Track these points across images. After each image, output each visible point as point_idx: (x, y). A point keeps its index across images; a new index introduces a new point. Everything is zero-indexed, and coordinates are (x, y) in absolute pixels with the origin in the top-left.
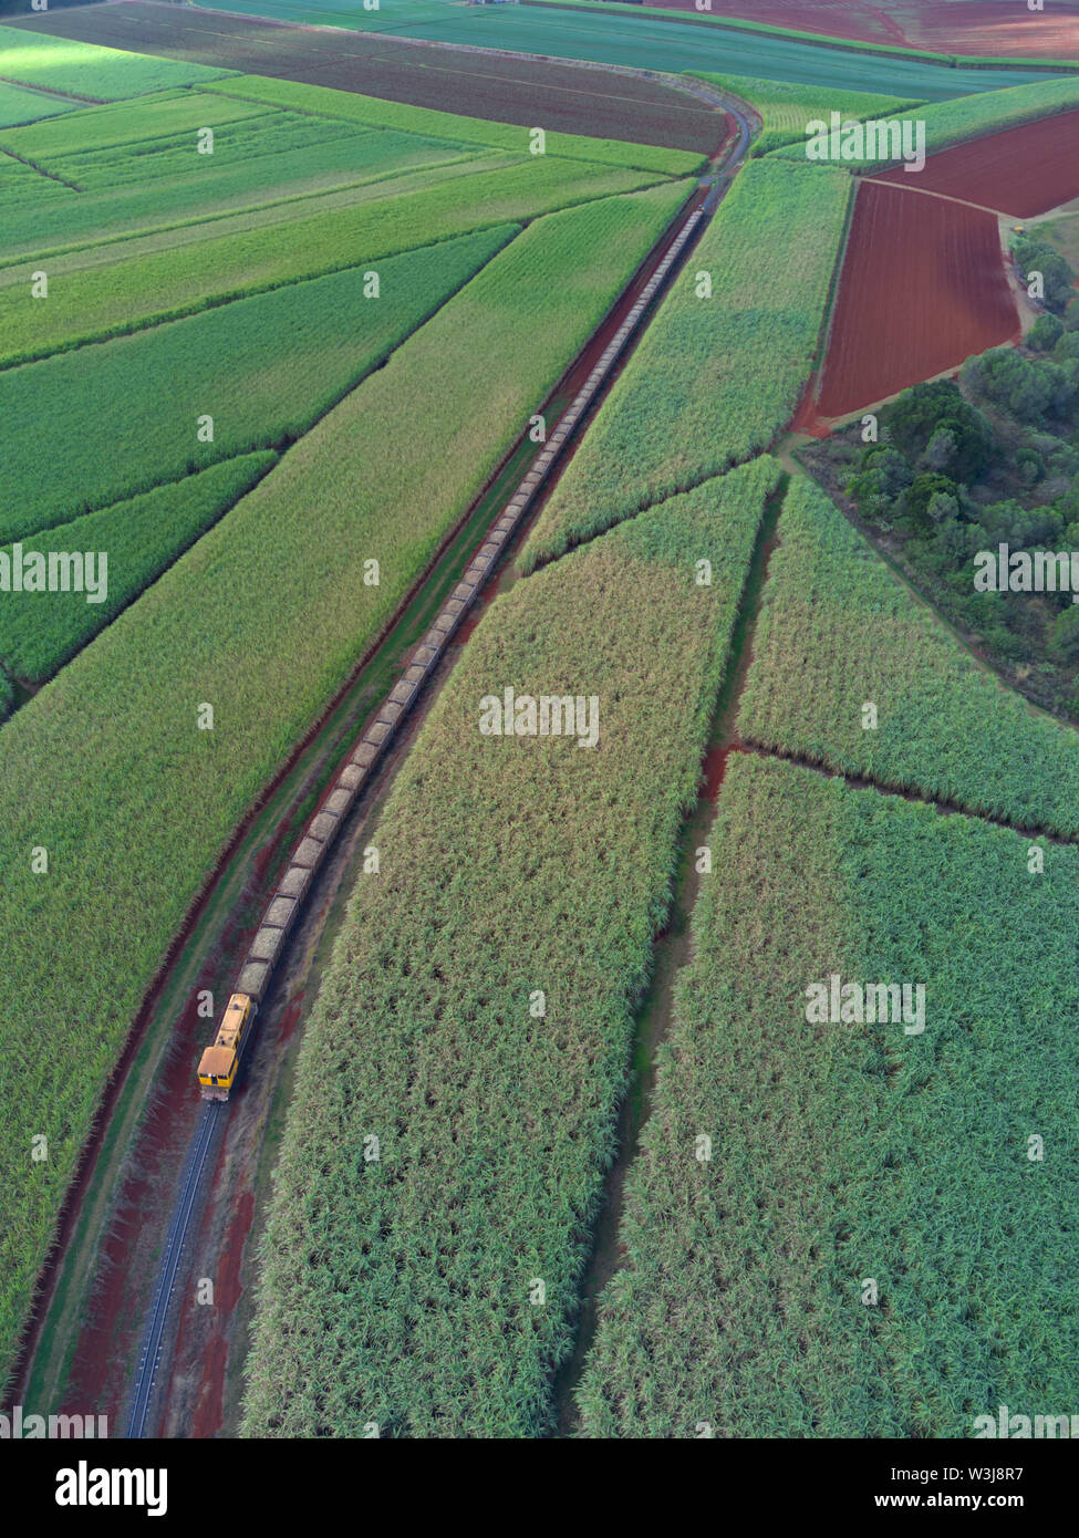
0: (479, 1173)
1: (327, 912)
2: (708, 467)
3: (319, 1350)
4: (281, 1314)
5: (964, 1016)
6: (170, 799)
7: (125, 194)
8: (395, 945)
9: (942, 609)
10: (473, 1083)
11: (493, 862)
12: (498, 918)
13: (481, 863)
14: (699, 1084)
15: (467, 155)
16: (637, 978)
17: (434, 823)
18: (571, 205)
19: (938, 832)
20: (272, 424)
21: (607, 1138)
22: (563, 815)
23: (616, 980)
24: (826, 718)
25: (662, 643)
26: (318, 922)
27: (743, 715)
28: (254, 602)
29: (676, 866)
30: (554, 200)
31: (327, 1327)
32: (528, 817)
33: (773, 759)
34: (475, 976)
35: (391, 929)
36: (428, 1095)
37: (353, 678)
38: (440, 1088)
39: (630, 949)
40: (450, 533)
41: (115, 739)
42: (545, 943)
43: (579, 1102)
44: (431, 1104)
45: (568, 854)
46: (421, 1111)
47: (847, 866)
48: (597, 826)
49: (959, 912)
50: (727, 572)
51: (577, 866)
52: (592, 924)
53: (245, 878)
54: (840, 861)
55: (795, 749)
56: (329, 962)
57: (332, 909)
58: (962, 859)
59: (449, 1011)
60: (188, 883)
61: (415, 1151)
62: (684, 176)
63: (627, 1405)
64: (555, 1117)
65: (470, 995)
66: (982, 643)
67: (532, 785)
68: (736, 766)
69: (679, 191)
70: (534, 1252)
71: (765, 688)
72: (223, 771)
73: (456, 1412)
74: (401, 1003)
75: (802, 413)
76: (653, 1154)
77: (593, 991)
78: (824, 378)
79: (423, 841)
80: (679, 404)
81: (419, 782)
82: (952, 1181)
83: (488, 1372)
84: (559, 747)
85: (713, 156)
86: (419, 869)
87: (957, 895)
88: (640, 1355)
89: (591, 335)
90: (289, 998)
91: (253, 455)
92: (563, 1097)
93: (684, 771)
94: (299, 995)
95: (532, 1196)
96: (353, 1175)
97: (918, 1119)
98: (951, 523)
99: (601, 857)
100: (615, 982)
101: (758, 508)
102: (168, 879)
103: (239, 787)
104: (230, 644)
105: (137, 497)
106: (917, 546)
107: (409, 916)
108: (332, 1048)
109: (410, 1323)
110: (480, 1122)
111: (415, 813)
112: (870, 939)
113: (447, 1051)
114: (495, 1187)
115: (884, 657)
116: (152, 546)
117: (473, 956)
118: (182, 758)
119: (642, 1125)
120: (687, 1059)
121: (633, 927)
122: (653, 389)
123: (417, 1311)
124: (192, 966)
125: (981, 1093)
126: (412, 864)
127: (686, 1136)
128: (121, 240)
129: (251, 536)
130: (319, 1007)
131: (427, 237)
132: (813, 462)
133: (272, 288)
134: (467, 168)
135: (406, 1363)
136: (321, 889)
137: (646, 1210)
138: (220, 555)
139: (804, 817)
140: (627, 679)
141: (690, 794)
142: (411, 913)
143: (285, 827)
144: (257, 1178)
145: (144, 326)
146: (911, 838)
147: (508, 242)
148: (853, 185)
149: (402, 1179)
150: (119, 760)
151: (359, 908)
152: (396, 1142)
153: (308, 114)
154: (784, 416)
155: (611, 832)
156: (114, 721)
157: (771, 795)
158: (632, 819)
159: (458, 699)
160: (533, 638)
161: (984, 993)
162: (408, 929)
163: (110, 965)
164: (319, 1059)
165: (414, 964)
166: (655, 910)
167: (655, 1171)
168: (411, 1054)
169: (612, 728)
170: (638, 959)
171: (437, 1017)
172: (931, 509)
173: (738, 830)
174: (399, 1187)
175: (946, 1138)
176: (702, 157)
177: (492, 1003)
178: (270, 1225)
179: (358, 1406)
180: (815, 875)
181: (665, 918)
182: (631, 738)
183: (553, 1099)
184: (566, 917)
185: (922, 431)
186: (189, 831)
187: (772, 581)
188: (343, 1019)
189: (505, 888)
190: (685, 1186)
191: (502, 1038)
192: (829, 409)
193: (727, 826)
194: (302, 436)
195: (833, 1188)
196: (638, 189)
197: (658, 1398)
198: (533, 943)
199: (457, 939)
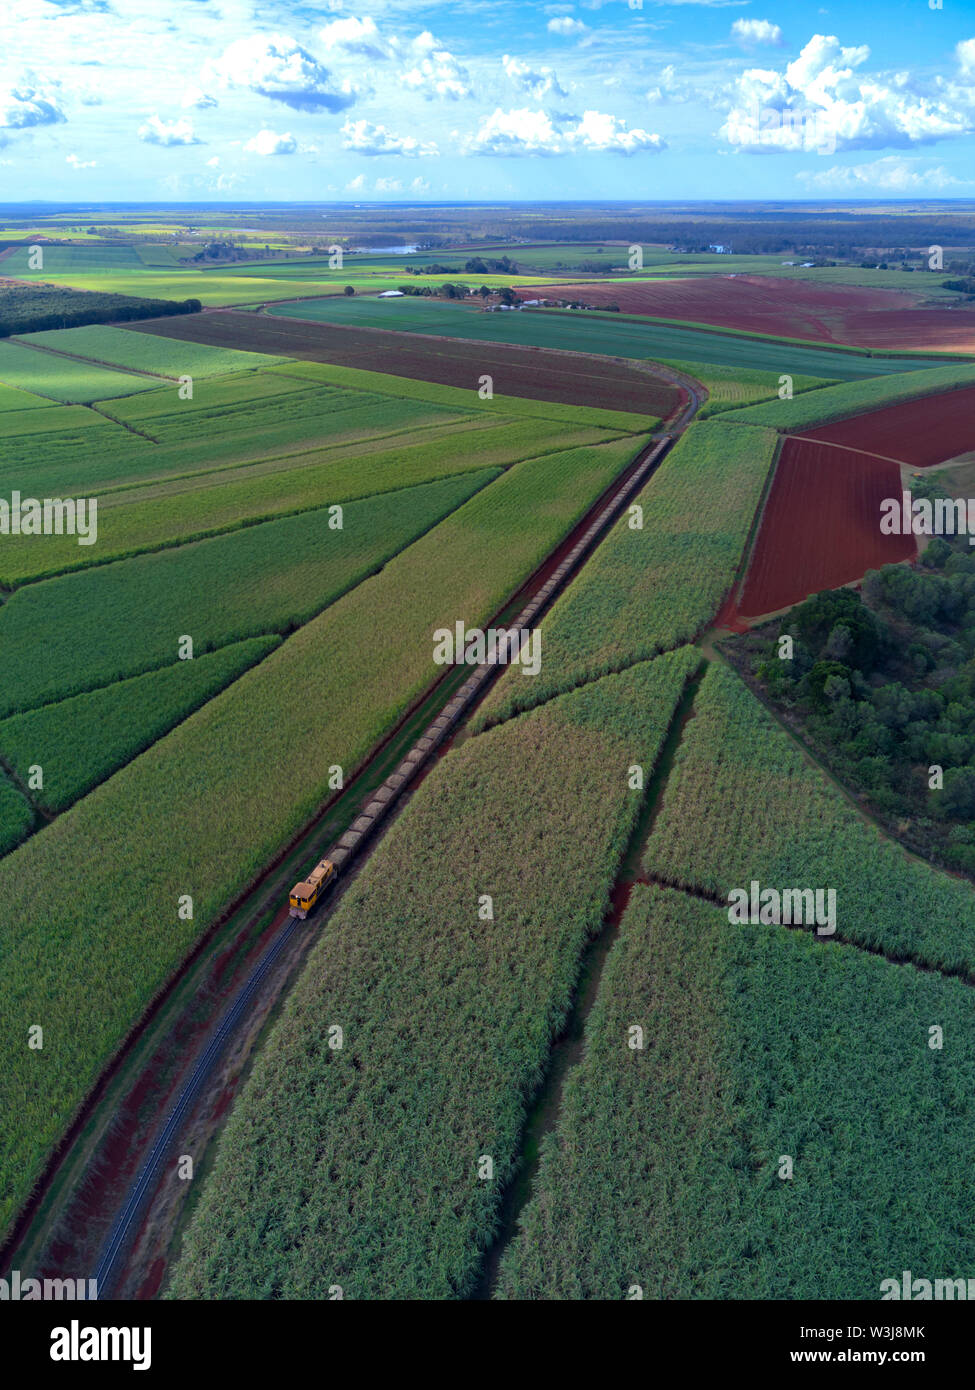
0: (368, 1242)
1: (269, 1010)
2: (637, 654)
5: (826, 1119)
6: (149, 909)
7: (190, 445)
8: (322, 1038)
9: (834, 772)
10: (375, 1160)
11: (416, 969)
12: (415, 1017)
13: (405, 970)
14: (577, 1171)
15: (468, 417)
16: (530, 1074)
17: (369, 935)
18: (546, 454)
19: (812, 955)
20: (281, 615)
21: (489, 1217)
22: (483, 932)
23: (512, 1074)
24: (721, 857)
25: (584, 792)
26: (260, 1018)
27: (649, 853)
28: (244, 752)
29: (579, 980)
30: (532, 450)
32: (452, 932)
33: (670, 890)
34: (388, 1066)
35: (321, 1024)
36: (332, 1170)
37: (320, 816)
38: (343, 1163)
39: (528, 1049)
40: (416, 702)
41: (111, 858)
42: (453, 1040)
43: (467, 1182)
44: (334, 1177)
45: (482, 965)
46: (323, 1184)
47: (728, 982)
48: (511, 942)
49: (828, 1026)
50: (645, 736)
51: (489, 976)
52: (496, 1025)
53: (204, 978)
54: (722, 978)
55: (692, 882)
56: (263, 1050)
57: (272, 1007)
58: (832, 979)
59: (362, 1094)
60: (152, 978)
61: (313, 1219)
62: (641, 433)
64: (443, 1194)
65: (381, 1082)
66: (869, 801)
68: (640, 896)
69: (636, 444)
71: (670, 831)
72: (199, 887)
74: (319, 1087)
75: (724, 613)
76: (529, 1233)
77: (490, 1083)
78: (745, 587)
79: (357, 950)
80: (618, 604)
81: (361, 901)
82: (807, 1273)
84: (485, 875)
85: (666, 418)
86: (351, 974)
87: (826, 1011)
89: (551, 553)
90: (225, 1084)
91: (261, 638)
92: (452, 1176)
93: (592, 899)
94: (233, 1080)
95: (413, 1266)
96: (254, 1239)
97: (777, 1212)
98: (844, 700)
99: (512, 968)
100: (511, 1076)
101: (678, 687)
102: (136, 975)
103: (209, 901)
104: (220, 785)
105: (162, 670)
106: (816, 720)
107: (337, 1014)
108: (254, 1125)
110: (375, 1195)
111: (354, 927)
112: (745, 1047)
113: (355, 1131)
114: (381, 1257)
115: (777, 809)
116: (168, 706)
117: (388, 1049)
118: (164, 875)
119: (522, 1206)
120: (569, 1147)
121: (532, 1028)
122: (597, 592)
124: (145, 1052)
125: (837, 1190)
126: (346, 969)
127: (561, 1218)
128: (183, 478)
129: (249, 701)
130: (248, 1087)
131: (426, 477)
132: (731, 652)
133: (297, 513)
134: (465, 426)
136: (267, 990)
137: (517, 1285)
138: (222, 714)
139: (694, 939)
140: (550, 821)
141: (595, 918)
142: (339, 1010)
143: (244, 936)
144: (170, 1244)
145: (190, 540)
146: (788, 960)
147: (491, 481)
148: (779, 441)
149: (298, 1246)
150: (112, 875)
151: (295, 1004)
152: (298, 1211)
153: (344, 388)
154: (708, 615)
155: (522, 948)
156: (113, 844)
157: (667, 920)
158: (542, 937)
159: (403, 834)
160: (474, 784)
161: (846, 1099)
163: (74, 1046)
164: (241, 1132)
165: (337, 1055)
166: (554, 1015)
167: (528, 1248)
168: (322, 1133)
169: (533, 861)
170: (534, 1056)
171: (351, 1100)
172: (827, 689)
173: (635, 949)
174: (295, 1253)
175: (804, 1231)
176: (656, 420)
177: (400, 1090)
180: (700, 990)
181: (563, 1023)
182: (548, 869)
183: (443, 1178)
184: (474, 1018)
185: (825, 627)
187: (684, 745)
188: (267, 1099)
189: (425, 993)
190: (555, 1262)
191: (405, 1121)
192: (748, 610)
193: (625, 947)
194: (304, 624)
195: (693, 1273)
196: (602, 442)
198: (442, 1040)
199: (376, 1034)
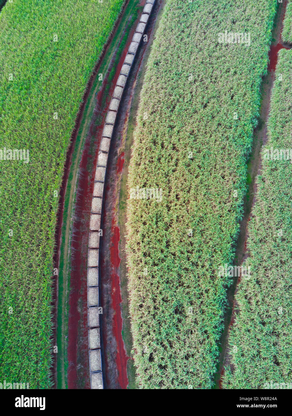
1: (128, 120)
3: (152, 284)
4: (137, 273)
8: (157, 136)
10: (192, 191)
11: (190, 100)
12: (195, 125)
13: (186, 101)
16: (248, 149)
17: (166, 83)
21: (241, 211)
22: (216, 79)
23: (241, 150)
26: (125, 123)
27: (284, 31)
29: (261, 102)
31: (153, 277)
32: (202, 80)
34: (189, 149)
35: (155, 129)
36: (177, 196)
37: (123, 11)
38: (181, 194)
39: (246, 138)
42: (213, 135)
44: (178, 199)
45: (219, 97)
46: (175, 202)
48: (230, 85)
51: (223, 102)
52: (231, 127)
53: (95, 105)
56: (132, 142)
57: (129, 118)
59: (180, 163)
60: (74, 109)
61: (174, 216)
63: (253, 302)
64: (223, 204)
67: (203, 65)
68: (283, 56)
70: (219, 252)
72: (79, 58)
73: (199, 303)
74: (162, 160)
76: (258, 218)
77: (233, 155)
79: (163, 91)
81: (157, 64)
83: (207, 291)
86: (162, 103)
88: (257, 286)
90: (119, 155)
92: (226, 197)
93: (262, 58)
94: (122, 154)
96: (155, 225)
99: (232, 98)
100: (241, 152)
102: (66, 107)
103: (86, 66)
107: (161, 124)
108: (140, 178)
109: (180, 276)
111: (158, 78)
113: (182, 179)
117: (187, 140)
118: (61, 52)
119: (252, 207)
120: (268, 182)
121: (246, 129)
123: (183, 272)
124: (81, 142)
126: (159, 101)
130: (132, 161)
135: (180, 289)
136: (123, 109)
137: (257, 239)
140: (237, 13)
141: (265, 69)
142: (161, 122)
143: (106, 83)
149: (171, 227)
150: (36, 53)
151: (142, 120)
152: (168, 213)
155: (235, 87)
156: (30, 34)
158: (243, 81)
159: (168, 23)
162: (162, 129)
163: (52, 144)
164: (136, 181)
165: (166, 144)
166: (254, 121)
168: (169, 180)
170: (249, 142)
171: (176, 165)
174: (171, 229)
177: (196, 160)
178: (128, 242)
179: (166, 301)
181: (257, 124)
183: (222, 197)
186: (71, 85)
188: (142, 166)
189: (196, 112)
191: (201, 174)
197: (263, 300)
198: (209, 135)
199: (180, 134)
